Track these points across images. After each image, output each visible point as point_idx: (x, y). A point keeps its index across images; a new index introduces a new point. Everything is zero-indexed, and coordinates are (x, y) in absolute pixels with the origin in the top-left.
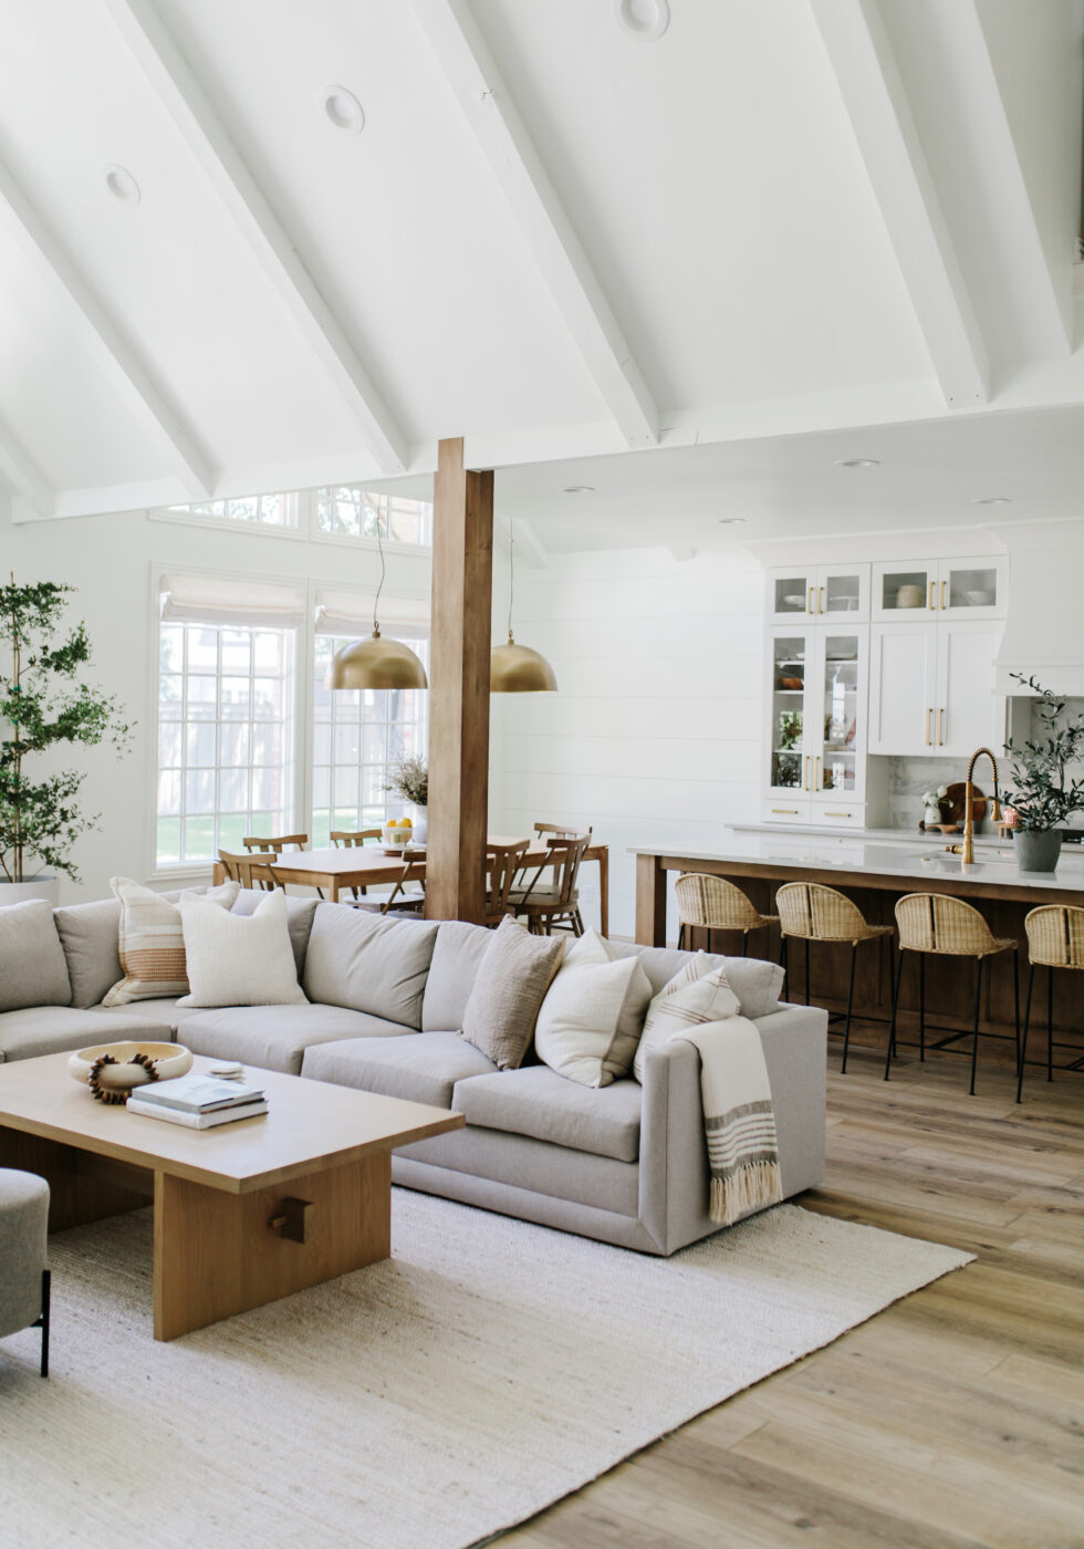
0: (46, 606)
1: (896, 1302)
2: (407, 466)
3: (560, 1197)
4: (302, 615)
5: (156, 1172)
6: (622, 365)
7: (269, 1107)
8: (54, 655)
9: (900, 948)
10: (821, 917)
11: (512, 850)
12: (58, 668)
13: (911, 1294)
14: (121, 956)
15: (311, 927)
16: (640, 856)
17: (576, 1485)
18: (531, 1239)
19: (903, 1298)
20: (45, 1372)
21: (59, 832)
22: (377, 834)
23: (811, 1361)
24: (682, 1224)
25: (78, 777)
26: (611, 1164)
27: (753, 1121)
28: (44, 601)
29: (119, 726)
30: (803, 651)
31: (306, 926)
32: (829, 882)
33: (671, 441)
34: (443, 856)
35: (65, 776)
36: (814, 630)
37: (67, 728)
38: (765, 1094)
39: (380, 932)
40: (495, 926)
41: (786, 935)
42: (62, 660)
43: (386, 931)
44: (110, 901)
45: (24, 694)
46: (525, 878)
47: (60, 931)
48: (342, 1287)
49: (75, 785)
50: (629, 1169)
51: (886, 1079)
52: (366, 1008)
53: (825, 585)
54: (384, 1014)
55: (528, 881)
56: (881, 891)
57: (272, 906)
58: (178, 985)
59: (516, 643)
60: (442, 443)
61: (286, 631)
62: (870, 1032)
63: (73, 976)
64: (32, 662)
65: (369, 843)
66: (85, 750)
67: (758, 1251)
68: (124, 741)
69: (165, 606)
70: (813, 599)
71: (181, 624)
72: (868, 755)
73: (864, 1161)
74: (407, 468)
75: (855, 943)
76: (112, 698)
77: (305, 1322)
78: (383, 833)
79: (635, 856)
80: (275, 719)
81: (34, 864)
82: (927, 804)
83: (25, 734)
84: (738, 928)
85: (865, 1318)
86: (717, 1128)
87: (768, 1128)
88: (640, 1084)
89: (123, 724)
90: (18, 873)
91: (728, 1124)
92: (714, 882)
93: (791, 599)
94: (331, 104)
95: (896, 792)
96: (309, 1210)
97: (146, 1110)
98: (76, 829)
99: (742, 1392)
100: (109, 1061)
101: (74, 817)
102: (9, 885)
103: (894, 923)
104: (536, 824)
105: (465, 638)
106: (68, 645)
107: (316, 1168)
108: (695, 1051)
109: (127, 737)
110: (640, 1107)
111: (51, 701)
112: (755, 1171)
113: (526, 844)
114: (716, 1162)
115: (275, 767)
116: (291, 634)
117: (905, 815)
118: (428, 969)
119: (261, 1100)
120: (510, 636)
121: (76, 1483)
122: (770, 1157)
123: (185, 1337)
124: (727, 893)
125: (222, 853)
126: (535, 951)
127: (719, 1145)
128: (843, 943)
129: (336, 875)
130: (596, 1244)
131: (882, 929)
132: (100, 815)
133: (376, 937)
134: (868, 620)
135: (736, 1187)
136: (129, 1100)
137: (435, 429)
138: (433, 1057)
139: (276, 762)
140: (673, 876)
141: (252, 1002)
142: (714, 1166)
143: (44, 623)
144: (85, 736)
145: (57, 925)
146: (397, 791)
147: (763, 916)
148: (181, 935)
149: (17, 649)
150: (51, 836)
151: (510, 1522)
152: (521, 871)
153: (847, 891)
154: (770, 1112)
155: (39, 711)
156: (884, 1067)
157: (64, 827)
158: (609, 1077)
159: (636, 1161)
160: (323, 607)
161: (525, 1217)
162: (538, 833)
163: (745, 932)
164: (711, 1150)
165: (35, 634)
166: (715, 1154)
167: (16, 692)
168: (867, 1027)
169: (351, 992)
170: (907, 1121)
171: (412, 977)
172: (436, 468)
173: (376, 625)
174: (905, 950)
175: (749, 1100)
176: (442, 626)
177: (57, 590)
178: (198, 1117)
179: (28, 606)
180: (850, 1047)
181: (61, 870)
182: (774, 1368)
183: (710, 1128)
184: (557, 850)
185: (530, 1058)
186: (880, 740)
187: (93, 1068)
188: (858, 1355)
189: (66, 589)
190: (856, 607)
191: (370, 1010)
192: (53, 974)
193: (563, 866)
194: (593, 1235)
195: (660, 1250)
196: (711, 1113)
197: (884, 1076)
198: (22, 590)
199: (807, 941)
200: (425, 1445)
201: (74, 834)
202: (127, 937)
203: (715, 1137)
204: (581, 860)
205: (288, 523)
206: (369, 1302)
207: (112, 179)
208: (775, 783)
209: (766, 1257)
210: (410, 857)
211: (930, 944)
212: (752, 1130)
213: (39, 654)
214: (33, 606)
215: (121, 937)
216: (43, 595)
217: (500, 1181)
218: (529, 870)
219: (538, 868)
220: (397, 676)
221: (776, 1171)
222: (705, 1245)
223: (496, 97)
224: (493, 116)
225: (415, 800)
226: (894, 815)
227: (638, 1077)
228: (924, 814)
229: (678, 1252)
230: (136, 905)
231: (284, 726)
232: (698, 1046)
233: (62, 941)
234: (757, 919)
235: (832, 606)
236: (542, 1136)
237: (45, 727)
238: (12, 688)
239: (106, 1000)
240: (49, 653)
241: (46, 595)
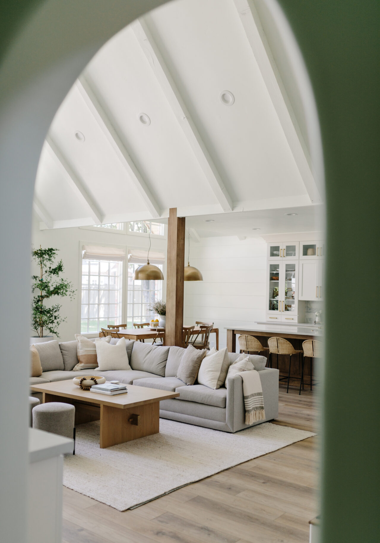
0: (50, 255)
1: (294, 443)
2: (160, 215)
3: (205, 418)
4: (124, 257)
5: (101, 405)
6: (222, 189)
7: (128, 391)
8: (53, 269)
9: (304, 356)
10: (281, 347)
11: (189, 329)
12: (54, 273)
13: (298, 441)
14: (78, 357)
15: (132, 348)
16: (228, 330)
17: (209, 475)
18: (197, 429)
19: (296, 442)
20: (74, 453)
21: (54, 323)
22: (148, 324)
23: (270, 454)
24: (238, 425)
25: (59, 306)
26: (219, 408)
27: (257, 398)
28: (50, 253)
29: (72, 291)
30: (279, 269)
31: (131, 348)
32: (284, 337)
33: (236, 210)
34: (170, 329)
35: (56, 306)
36: (282, 262)
37: (57, 291)
38: (261, 391)
39: (153, 350)
40: (186, 347)
41: (271, 353)
42: (55, 271)
43: (154, 349)
44: (75, 341)
45: (44, 281)
46: (193, 338)
47: (61, 349)
48: (147, 439)
49: (59, 309)
50: (223, 409)
51: (300, 394)
52: (149, 371)
53: (285, 248)
54: (154, 373)
55: (193, 340)
56: (300, 340)
57: (120, 342)
58: (95, 365)
59: (190, 266)
60: (170, 209)
61: (119, 262)
62: (296, 382)
63: (65, 362)
64: (46, 272)
65: (145, 327)
66: (61, 298)
67: (258, 432)
68: (73, 295)
69: (84, 254)
70: (282, 252)
71: (88, 260)
72: (298, 300)
73: (289, 413)
74: (160, 216)
75: (291, 355)
76: (70, 283)
77: (138, 445)
78: (150, 324)
79: (226, 330)
80: (116, 289)
81: (46, 332)
82: (317, 316)
83: (44, 293)
84: (257, 351)
85: (285, 446)
86: (247, 399)
87: (261, 400)
88: (226, 388)
89: (73, 290)
90: (41, 335)
91: (250, 398)
92: (250, 337)
93: (275, 252)
94: (141, 118)
95: (307, 312)
96: (139, 417)
97: (96, 391)
98: (59, 322)
99: (251, 460)
100: (84, 379)
101: (58, 318)
102: (39, 338)
103: (302, 349)
104: (196, 322)
105: (177, 265)
106: (57, 267)
107: (142, 404)
108: (241, 379)
109: (74, 294)
110: (226, 393)
111: (52, 283)
112: (258, 412)
113: (193, 327)
114: (247, 408)
115: (116, 304)
116: (121, 263)
117: (310, 319)
118: (167, 360)
119: (126, 389)
120: (189, 264)
121: (88, 474)
122: (262, 408)
123: (108, 448)
124: (254, 341)
125: (102, 329)
126: (198, 353)
127: (248, 403)
128: (287, 355)
129: (137, 335)
130: (214, 430)
131: (299, 351)
132: (67, 317)
133: (151, 351)
134: (298, 259)
135: (252, 415)
136: (91, 389)
137: (169, 205)
138: (169, 382)
139: (116, 302)
140: (238, 336)
141: (116, 369)
142: (246, 409)
143: (50, 260)
144: (63, 294)
145: (60, 348)
146: (154, 311)
147: (264, 348)
148: (96, 351)
149: (42, 268)
150: (51, 324)
151: (193, 480)
152: (192, 336)
153: (289, 340)
154: (262, 395)
155: (49, 286)
156: (299, 391)
157: (55, 321)
158: (219, 386)
159: (225, 407)
160: (131, 255)
161: (195, 424)
162: (197, 324)
163: (259, 352)
164: (246, 405)
165: (48, 264)
166: (247, 406)
167: (41, 281)
168: (295, 381)
169: (145, 366)
170: (304, 405)
171: (162, 362)
172: (168, 216)
173: (148, 260)
174: (305, 357)
175: (256, 392)
176: (170, 262)
177: (54, 250)
178: (110, 392)
179: (46, 255)
180: (289, 387)
181: (54, 334)
182: (260, 455)
183: (245, 399)
184: (203, 329)
185: (196, 383)
186: (302, 296)
187: (80, 381)
188: (282, 453)
189: (56, 250)
190: (295, 255)
191: (150, 372)
192: (59, 362)
193: (205, 334)
194: (214, 428)
195: (232, 431)
196: (245, 395)
197: (299, 394)
198: (44, 250)
199: (278, 354)
200: (171, 468)
201: (59, 323)
202: (80, 351)
203: (247, 401)
204: (210, 332)
205: (120, 229)
206: (155, 442)
207: (77, 135)
208: (270, 309)
209: (260, 433)
210: (159, 330)
211: (312, 355)
212: (257, 400)
213: (48, 269)
214: (47, 255)
215: (78, 351)
216: (50, 252)
217: (188, 415)
218: (194, 335)
219: (197, 335)
220: (155, 276)
221: (264, 412)
222: (244, 431)
223: (188, 118)
224: (186, 123)
225: (159, 314)
226: (307, 319)
227: (226, 387)
228: (316, 319)
229: (236, 432)
230: (82, 342)
231: (119, 291)
232: (242, 376)
233: (61, 352)
234: (262, 349)
235: (288, 255)
236: (200, 402)
237: (51, 291)
238: (40, 280)
239: (74, 369)
240: (51, 269)
241: (51, 252)
